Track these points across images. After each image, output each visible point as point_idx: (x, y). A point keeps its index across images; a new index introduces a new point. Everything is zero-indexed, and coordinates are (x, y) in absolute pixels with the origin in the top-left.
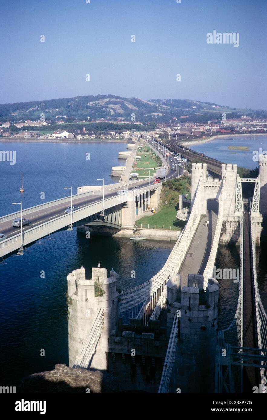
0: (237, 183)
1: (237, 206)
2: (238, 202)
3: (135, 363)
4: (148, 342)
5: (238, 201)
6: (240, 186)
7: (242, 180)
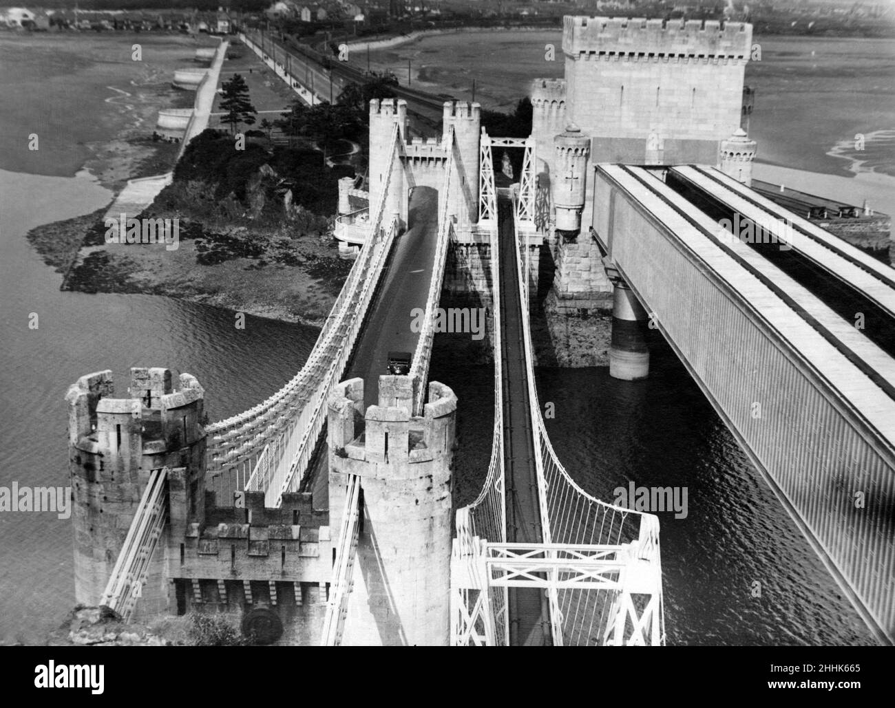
0: (482, 149)
1: (483, 206)
2: (484, 196)
3: (251, 602)
4: (283, 547)
5: (485, 193)
6: (488, 156)
7: (493, 142)
